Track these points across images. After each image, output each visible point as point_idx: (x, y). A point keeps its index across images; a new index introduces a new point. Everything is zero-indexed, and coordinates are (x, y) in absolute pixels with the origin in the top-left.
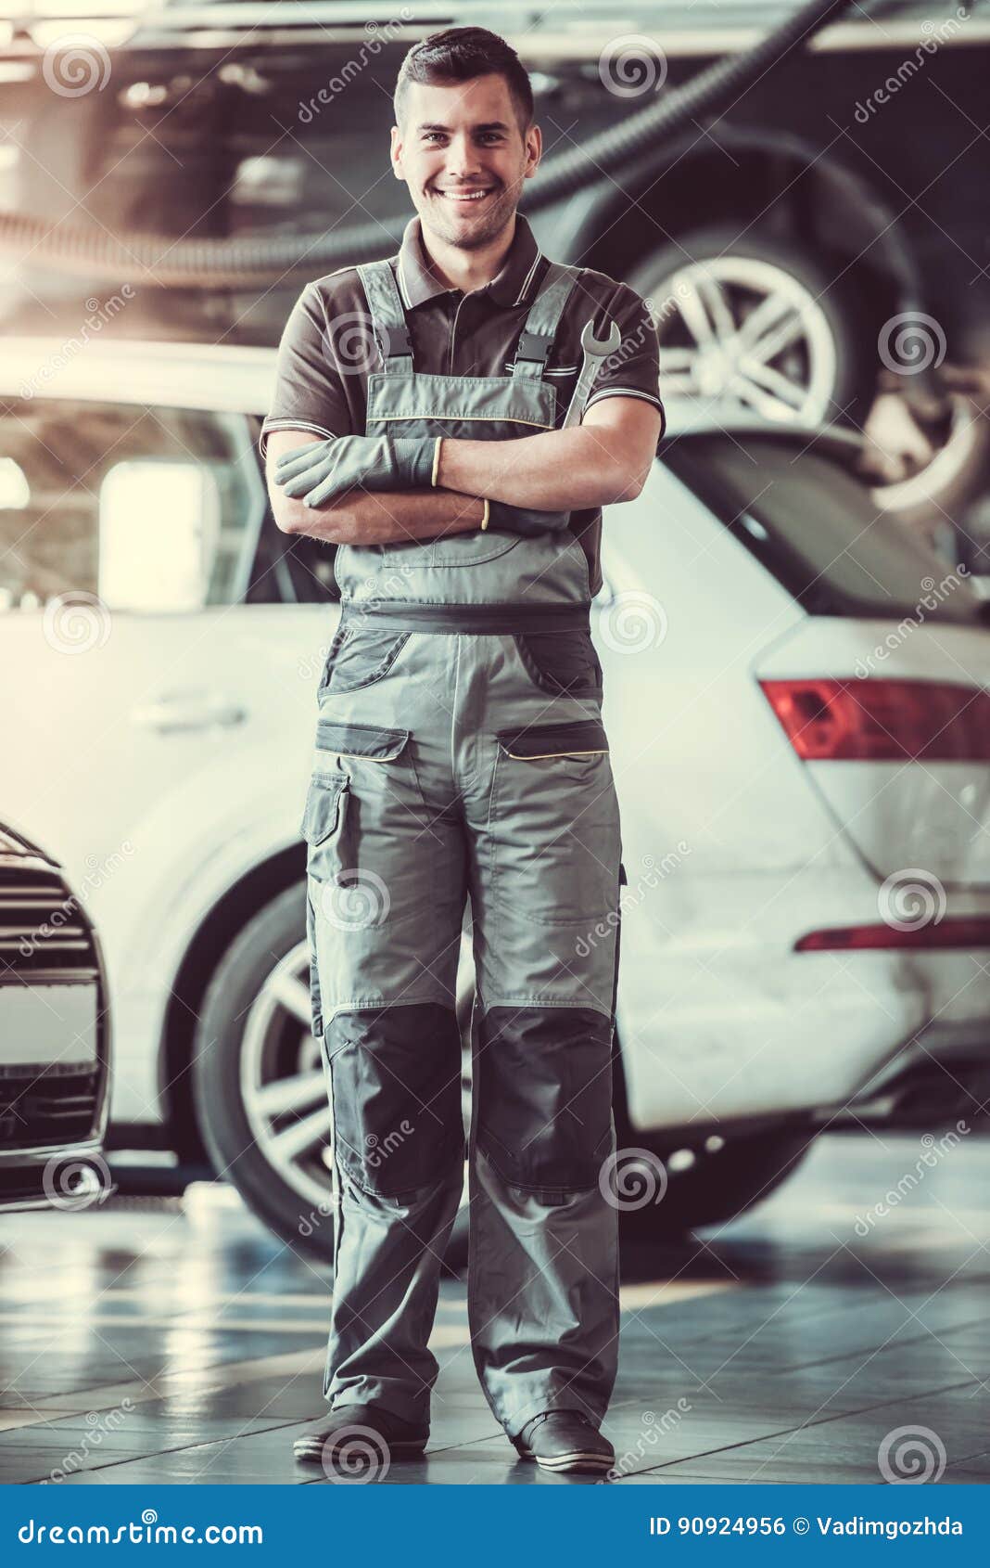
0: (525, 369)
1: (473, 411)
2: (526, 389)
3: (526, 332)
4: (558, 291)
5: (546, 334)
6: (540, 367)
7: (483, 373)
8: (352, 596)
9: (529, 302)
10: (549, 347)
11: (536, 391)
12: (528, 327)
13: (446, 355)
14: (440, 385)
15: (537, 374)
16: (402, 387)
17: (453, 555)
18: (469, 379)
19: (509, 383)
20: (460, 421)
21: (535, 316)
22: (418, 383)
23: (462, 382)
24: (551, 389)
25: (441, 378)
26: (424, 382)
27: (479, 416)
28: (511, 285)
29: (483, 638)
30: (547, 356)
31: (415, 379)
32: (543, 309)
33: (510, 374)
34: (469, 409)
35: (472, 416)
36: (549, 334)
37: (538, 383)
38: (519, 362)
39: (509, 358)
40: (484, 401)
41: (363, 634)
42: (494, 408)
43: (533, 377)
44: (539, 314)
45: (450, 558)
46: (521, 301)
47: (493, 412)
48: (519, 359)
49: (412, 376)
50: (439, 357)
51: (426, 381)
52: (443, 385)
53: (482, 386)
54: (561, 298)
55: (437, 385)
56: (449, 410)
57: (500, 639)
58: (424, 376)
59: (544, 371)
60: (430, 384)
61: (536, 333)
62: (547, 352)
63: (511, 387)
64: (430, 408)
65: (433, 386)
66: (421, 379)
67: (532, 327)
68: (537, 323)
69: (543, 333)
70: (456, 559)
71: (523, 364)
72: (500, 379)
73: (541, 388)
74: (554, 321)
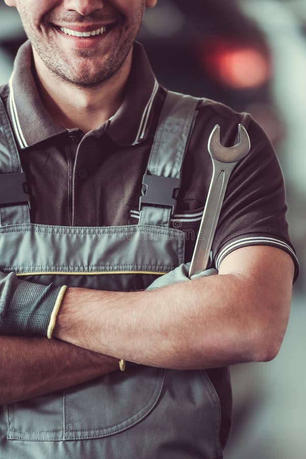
0: (151, 215)
1: (98, 265)
2: (153, 237)
3: (149, 173)
4: (178, 124)
5: (170, 176)
6: (166, 213)
7: (102, 220)
9: (149, 141)
10: (175, 190)
11: (165, 238)
12: (151, 167)
13: (67, 202)
14: (61, 237)
15: (165, 220)
16: (19, 240)
17: (86, 426)
18: (92, 229)
19: (135, 231)
20: (85, 276)
21: (157, 154)
22: (37, 234)
23: (85, 232)
24: (180, 235)
25: (62, 229)
26: (43, 234)
27: (105, 270)
30: (174, 201)
31: (33, 231)
32: (164, 146)
33: (135, 221)
34: (94, 261)
35: (97, 270)
36: (173, 175)
37: (165, 230)
38: (144, 208)
39: (134, 204)
40: (110, 251)
42: (120, 260)
43: (160, 223)
44: (161, 151)
45: (82, 430)
47: (119, 264)
48: (144, 205)
49: (30, 227)
50: (58, 204)
51: (46, 231)
52: (64, 238)
53: (106, 236)
54: (182, 133)
55: (57, 236)
56: (72, 264)
58: (43, 227)
59: (172, 217)
60: (49, 235)
61: (159, 174)
62: (173, 197)
63: (137, 236)
64: (52, 263)
65: (53, 237)
66: (40, 230)
67: (154, 167)
68: (159, 162)
69: (166, 174)
70: (89, 430)
71: (147, 211)
72: (126, 228)
73: (169, 234)
74: (178, 159)
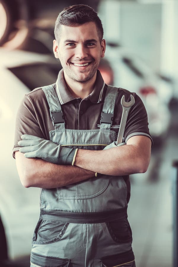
0: (104, 126)
1: (87, 142)
2: (105, 133)
3: (103, 112)
4: (112, 96)
5: (110, 113)
6: (109, 125)
7: (88, 128)
8: (45, 208)
9: (103, 102)
10: (112, 118)
11: (109, 134)
12: (104, 110)
13: (76, 122)
14: (75, 133)
15: (109, 128)
16: (62, 134)
17: (84, 195)
18: (85, 131)
19: (99, 131)
20: (83, 146)
21: (105, 106)
22: (67, 132)
23: (83, 132)
24: (114, 132)
25: (75, 131)
26: (69, 132)
27: (89, 144)
28: (96, 96)
29: (95, 224)
30: (112, 121)
31: (66, 131)
32: (108, 103)
33: (99, 128)
34: (86, 141)
35: (87, 144)
36: (111, 113)
37: (109, 131)
38: (102, 124)
39: (98, 122)
40: (91, 138)
41: (50, 222)
42: (94, 141)
43: (107, 129)
44: (107, 105)
45: (83, 196)
46: (100, 101)
47: (94, 142)
48: (102, 123)
49: (65, 130)
50: (74, 122)
51: (70, 131)
52: (76, 134)
53: (90, 133)
54: (113, 99)
55: (74, 133)
56: (79, 142)
57: (101, 224)
58: (69, 130)
59: (111, 127)
60: (71, 133)
61: (106, 112)
62: (112, 120)
63: (100, 133)
64: (72, 142)
65: (72, 133)
66: (68, 131)
67: (105, 110)
68: (106, 109)
69: (109, 113)
70: (85, 196)
71: (103, 124)
72: (96, 130)
73: (110, 132)
74: (112, 108)
